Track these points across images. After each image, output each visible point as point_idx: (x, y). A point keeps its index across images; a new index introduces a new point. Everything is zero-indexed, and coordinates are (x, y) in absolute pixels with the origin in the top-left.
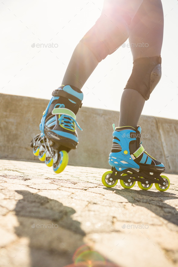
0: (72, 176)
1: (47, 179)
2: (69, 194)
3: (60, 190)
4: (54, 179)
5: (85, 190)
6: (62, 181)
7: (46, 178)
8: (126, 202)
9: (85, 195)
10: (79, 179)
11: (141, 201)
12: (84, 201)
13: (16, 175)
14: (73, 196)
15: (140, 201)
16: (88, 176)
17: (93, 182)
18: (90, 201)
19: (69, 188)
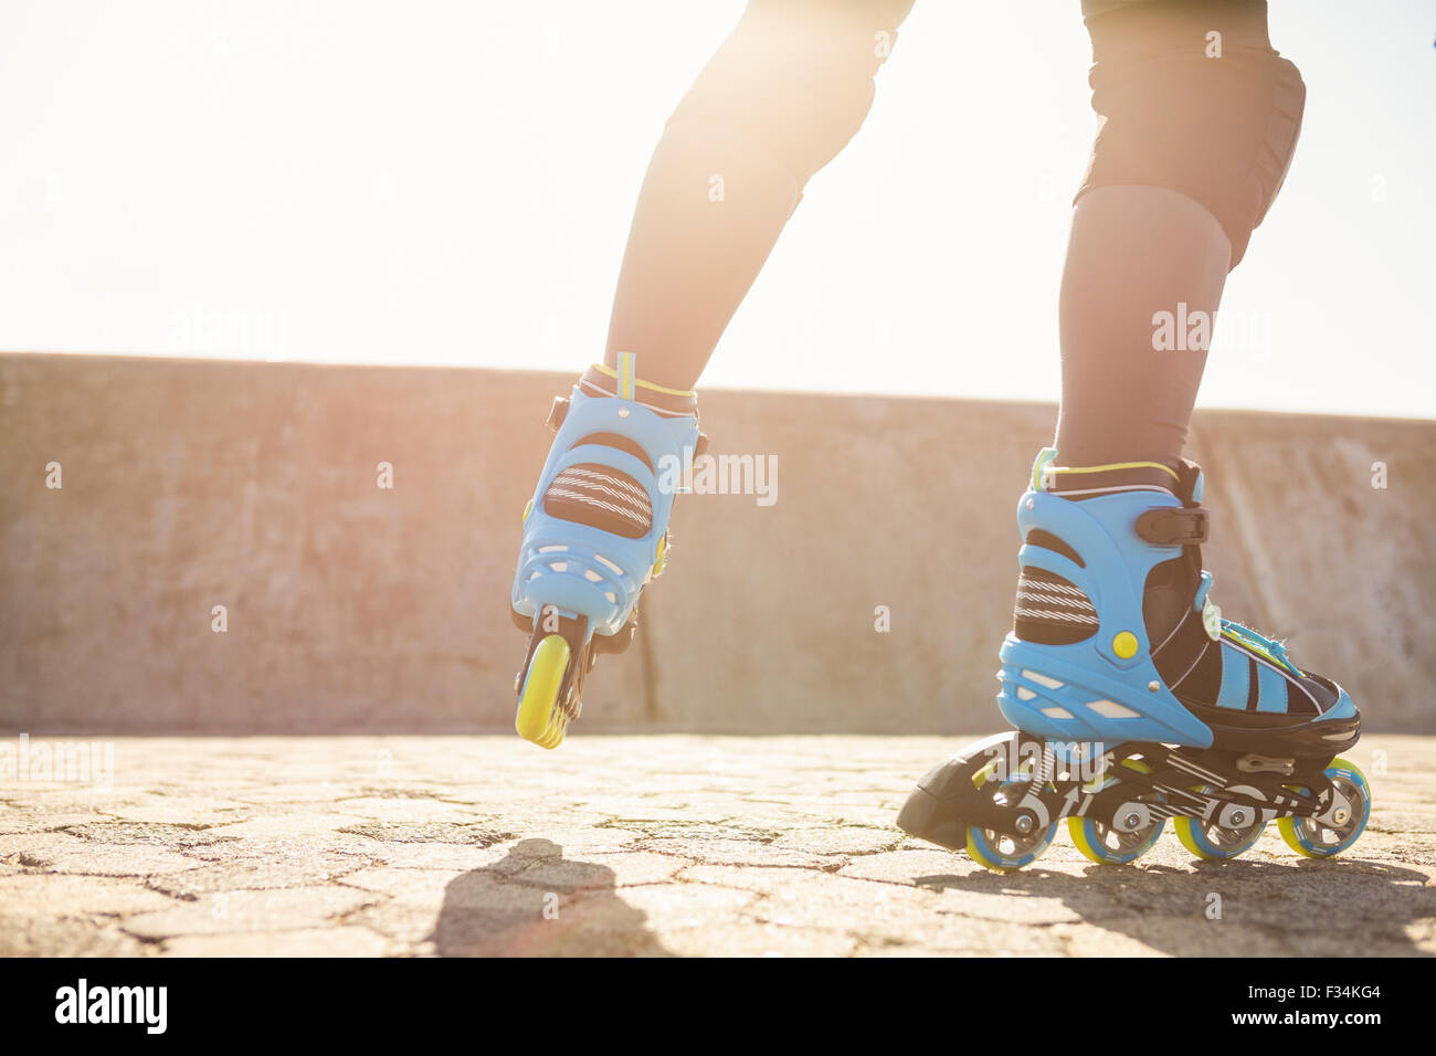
0: (746, 797)
1: (607, 825)
2: (742, 899)
3: (687, 881)
4: (648, 825)
5: (832, 869)
6: (694, 828)
7: (603, 819)
8: (1070, 923)
9: (831, 898)
10: (790, 808)
11: (1156, 905)
12: (830, 931)
13: (434, 817)
14: (762, 909)
15: (1150, 908)
16: (838, 787)
17: (867, 822)
18: (863, 931)
19: (738, 865)
